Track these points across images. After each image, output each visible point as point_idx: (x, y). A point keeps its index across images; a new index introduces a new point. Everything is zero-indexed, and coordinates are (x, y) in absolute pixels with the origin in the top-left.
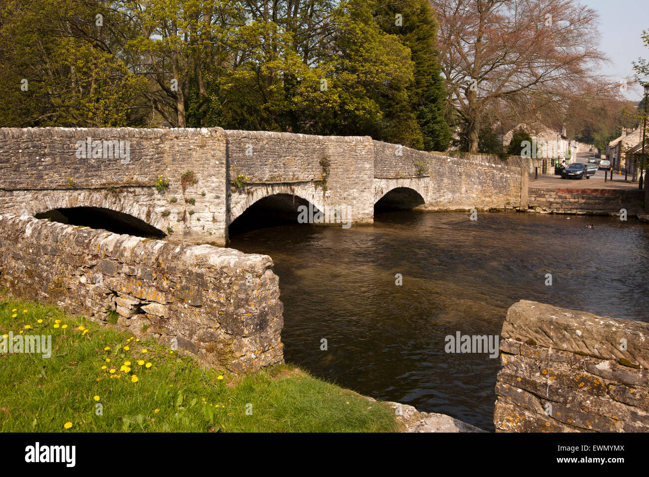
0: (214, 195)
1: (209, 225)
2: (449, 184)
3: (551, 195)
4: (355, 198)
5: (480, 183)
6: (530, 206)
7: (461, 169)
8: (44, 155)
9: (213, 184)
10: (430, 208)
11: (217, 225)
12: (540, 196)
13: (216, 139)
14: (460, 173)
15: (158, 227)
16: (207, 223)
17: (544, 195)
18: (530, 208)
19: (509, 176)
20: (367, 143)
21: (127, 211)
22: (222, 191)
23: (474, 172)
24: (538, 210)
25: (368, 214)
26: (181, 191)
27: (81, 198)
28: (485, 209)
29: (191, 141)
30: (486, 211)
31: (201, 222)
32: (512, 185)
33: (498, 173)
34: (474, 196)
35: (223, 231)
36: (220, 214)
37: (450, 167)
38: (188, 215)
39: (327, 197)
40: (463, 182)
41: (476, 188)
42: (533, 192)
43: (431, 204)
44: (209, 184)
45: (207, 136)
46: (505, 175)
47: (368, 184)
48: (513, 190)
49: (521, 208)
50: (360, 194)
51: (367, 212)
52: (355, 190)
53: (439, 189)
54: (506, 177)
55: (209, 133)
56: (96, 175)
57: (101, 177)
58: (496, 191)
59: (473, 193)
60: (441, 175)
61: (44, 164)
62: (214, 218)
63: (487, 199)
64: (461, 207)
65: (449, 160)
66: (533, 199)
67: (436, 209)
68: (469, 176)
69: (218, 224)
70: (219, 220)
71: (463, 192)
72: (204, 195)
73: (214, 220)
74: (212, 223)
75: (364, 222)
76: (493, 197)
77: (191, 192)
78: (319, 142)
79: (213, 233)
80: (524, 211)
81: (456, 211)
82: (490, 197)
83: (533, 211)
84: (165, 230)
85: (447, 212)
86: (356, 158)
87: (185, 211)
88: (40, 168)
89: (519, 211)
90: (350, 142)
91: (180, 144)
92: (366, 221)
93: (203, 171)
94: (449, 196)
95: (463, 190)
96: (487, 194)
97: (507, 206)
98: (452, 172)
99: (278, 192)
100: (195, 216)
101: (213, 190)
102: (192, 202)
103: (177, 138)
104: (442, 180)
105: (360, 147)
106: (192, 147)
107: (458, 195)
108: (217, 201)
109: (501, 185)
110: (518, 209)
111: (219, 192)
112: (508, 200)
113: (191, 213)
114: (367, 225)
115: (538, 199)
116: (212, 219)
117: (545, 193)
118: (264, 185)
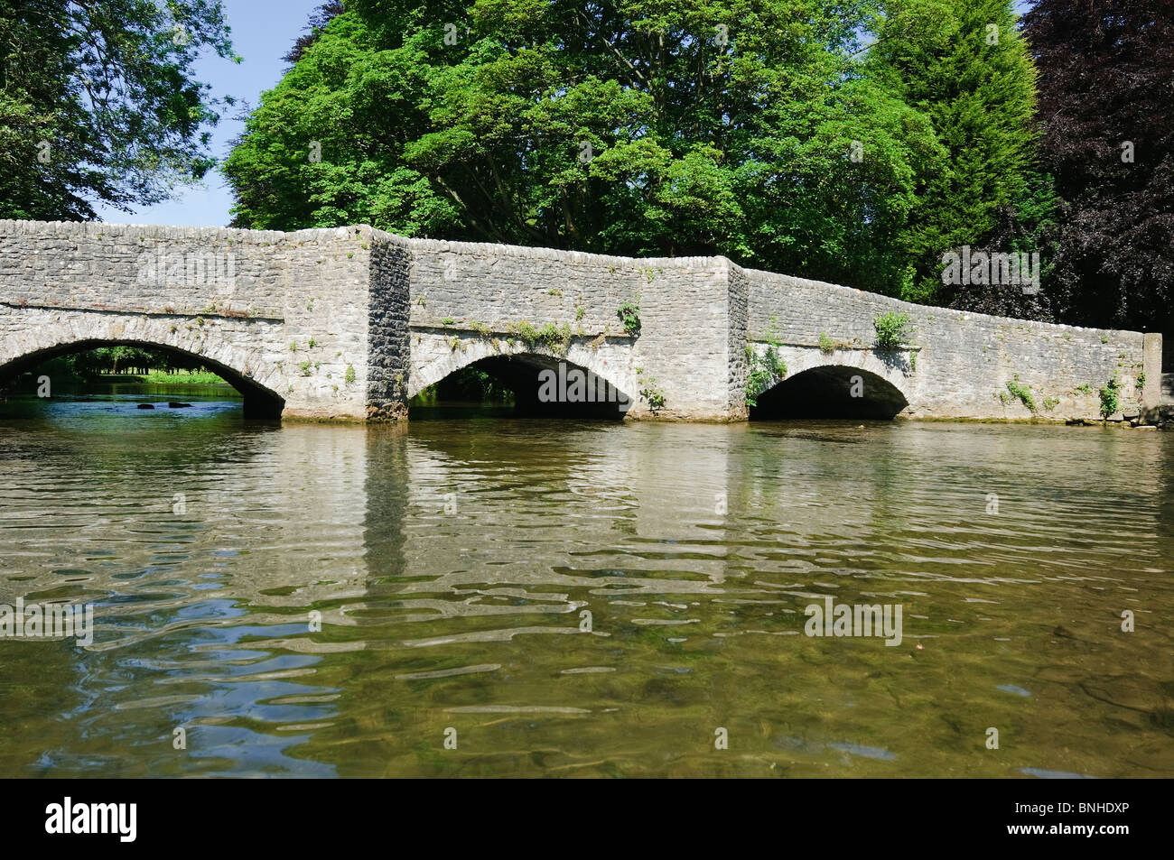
0: (350, 335)
1: (344, 385)
2: (967, 366)
4: (690, 372)
6: (1166, 414)
7: (997, 337)
9: (350, 318)
10: (920, 415)
13: (357, 243)
14: (995, 344)
15: (268, 384)
16: (341, 380)
18: (1164, 418)
19: (1113, 350)
20: (716, 269)
21: (210, 354)
22: (363, 327)
23: (1029, 343)
25: (717, 402)
27: (130, 326)
28: (1057, 420)
29: (321, 249)
30: (1059, 424)
31: (332, 380)
33: (1087, 345)
36: (362, 366)
37: (969, 333)
39: (637, 368)
40: (1001, 363)
43: (923, 406)
44: (344, 317)
45: (344, 240)
46: (1105, 349)
47: (717, 345)
50: (701, 364)
51: (714, 397)
52: (690, 356)
53: (941, 376)
54: (1107, 353)
55: (348, 235)
56: (158, 295)
57: (166, 298)
58: (1082, 383)
60: (947, 348)
61: (71, 272)
65: (967, 318)
67: (936, 415)
68: (1016, 350)
69: (357, 383)
70: (358, 376)
71: (1001, 385)
74: (346, 381)
75: (709, 415)
78: (620, 268)
79: (348, 398)
84: (280, 392)
86: (692, 296)
88: (66, 278)
91: (306, 254)
92: (712, 414)
93: (336, 295)
95: (1002, 379)
96: (1062, 389)
98: (974, 342)
100: (323, 370)
104: (949, 358)
105: (701, 276)
106: (322, 257)
107: (989, 388)
108: (355, 345)
109: (1094, 369)
110: (1136, 421)
113: (319, 365)
116: (346, 374)
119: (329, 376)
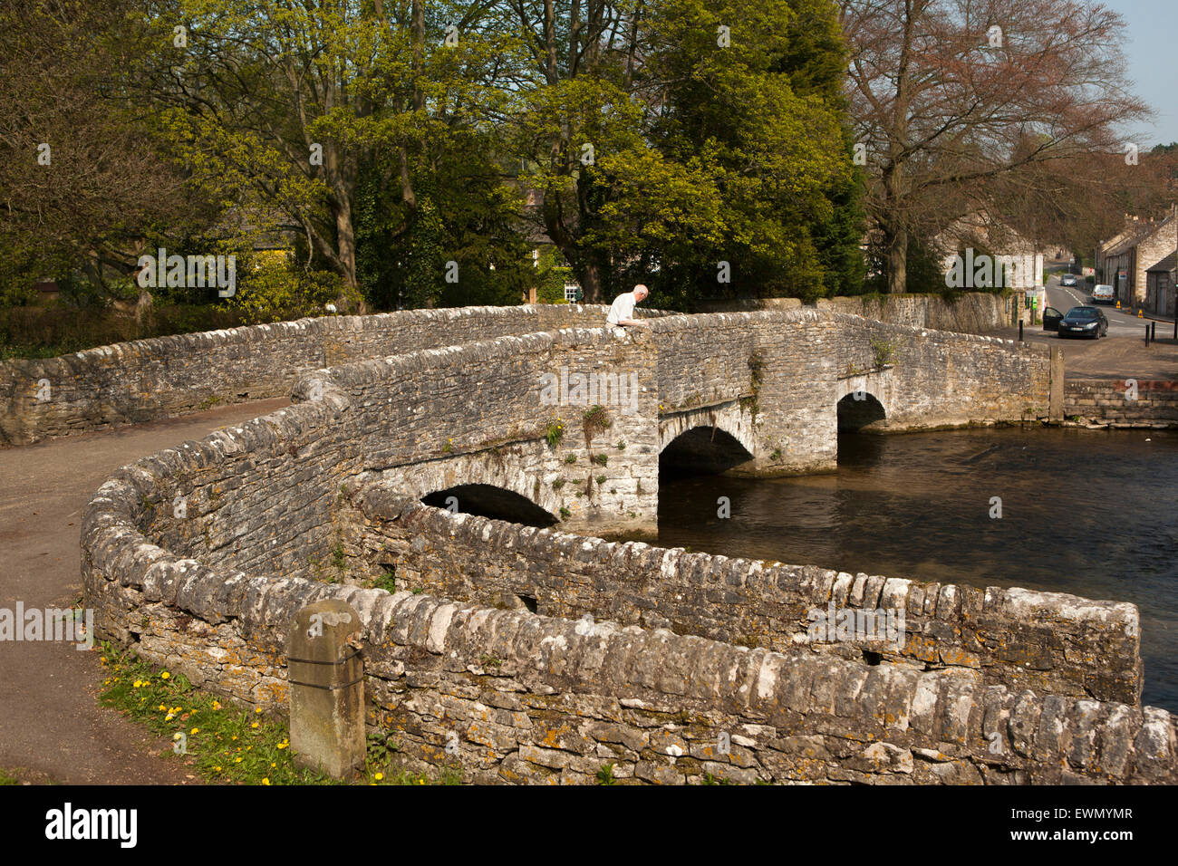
0: (638, 446)
1: (631, 500)
2: (926, 379)
3: (1104, 394)
4: (805, 425)
5: (978, 375)
6: (1068, 414)
7: (945, 351)
8: (415, 404)
9: (638, 428)
10: (894, 427)
11: (645, 500)
12: (1085, 396)
13: (642, 347)
14: (944, 358)
15: (548, 508)
16: (628, 496)
17: (1093, 394)
18: (1066, 418)
19: (1028, 360)
20: (825, 323)
21: (510, 487)
22: (653, 438)
23: (966, 355)
24: (1083, 422)
25: (828, 453)
26: (583, 442)
27: (458, 470)
28: (988, 424)
29: (598, 353)
30: (990, 427)
31: (617, 496)
32: (1034, 376)
33: (1008, 355)
34: (968, 399)
35: (654, 510)
36: (651, 480)
37: (926, 348)
38: (595, 485)
39: (759, 425)
40: (949, 375)
41: (971, 385)
42: (1072, 389)
43: (896, 419)
44: (631, 427)
45: (626, 342)
46: (1022, 359)
47: (828, 398)
48: (1036, 386)
49: (1052, 420)
50: (813, 417)
51: (825, 448)
52: (805, 410)
53: (907, 390)
54: (1024, 362)
55: (629, 338)
56: (476, 429)
57: (480, 431)
58: (1005, 389)
59: (965, 393)
60: (912, 363)
61: (416, 417)
62: (639, 486)
63: (991, 404)
64: (946, 422)
65: (924, 334)
66: (1073, 402)
67: (904, 427)
68: (958, 362)
69: (647, 497)
70: (648, 490)
71: (949, 394)
72: (621, 447)
73: (640, 491)
74: (635, 496)
75: (822, 467)
76: (1001, 400)
77: (601, 443)
78: (746, 325)
79: (637, 514)
80: (1056, 426)
81: (938, 430)
82: (995, 399)
83: (1073, 424)
84: (556, 513)
85: (922, 431)
86: (806, 351)
87: (590, 478)
88: (412, 425)
89: (1047, 425)
90: (796, 322)
91: (581, 359)
92: (824, 465)
94: (926, 401)
95: (949, 389)
96: (990, 396)
97: (1027, 415)
98: (930, 357)
99: (694, 424)
100: (608, 485)
101: (637, 437)
102: (601, 460)
103: (574, 347)
104: (913, 373)
105: (813, 330)
106: (600, 362)
107: (940, 398)
108: (644, 457)
109: (1014, 376)
110: (1046, 420)
111: (647, 441)
112: (1027, 404)
113: (601, 481)
114: (826, 473)
115: (1081, 402)
116: (635, 489)
117: (1093, 390)
118: (679, 414)
119: (613, 492)
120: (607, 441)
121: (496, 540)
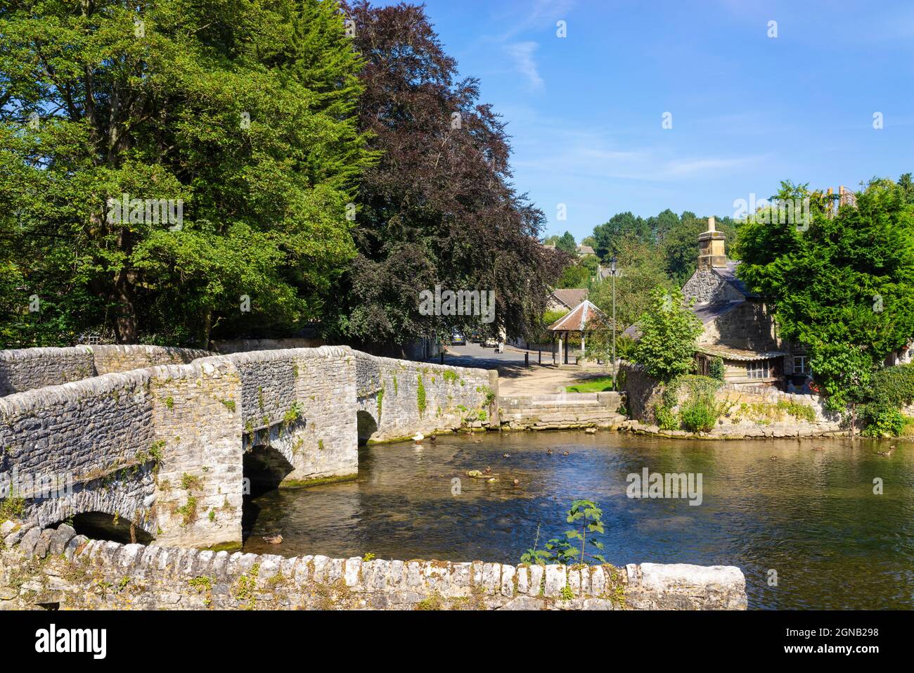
0: (226, 466)
1: (220, 514)
4: (334, 440)
8: (38, 439)
9: (225, 450)
11: (231, 513)
13: (229, 380)
15: (147, 528)
16: (217, 511)
20: (347, 358)
21: (116, 512)
22: (237, 459)
25: (351, 461)
29: (190, 386)
31: (207, 511)
35: (239, 521)
36: (236, 495)
39: (297, 442)
43: (384, 431)
44: (219, 450)
45: (215, 376)
47: (350, 417)
50: (340, 430)
51: (349, 457)
52: (333, 427)
53: (392, 408)
55: (217, 372)
56: (88, 460)
57: (93, 462)
61: (37, 453)
62: (226, 502)
70: (234, 504)
73: (227, 505)
78: (288, 360)
79: (224, 526)
84: (153, 532)
86: (333, 379)
90: (325, 357)
91: (175, 391)
92: (348, 472)
93: (210, 431)
94: (405, 416)
100: (199, 503)
101: (224, 458)
102: (193, 481)
106: (192, 394)
108: (230, 475)
111: (232, 461)
114: (351, 478)
116: (223, 504)
120: (199, 463)
121: (174, 567)
